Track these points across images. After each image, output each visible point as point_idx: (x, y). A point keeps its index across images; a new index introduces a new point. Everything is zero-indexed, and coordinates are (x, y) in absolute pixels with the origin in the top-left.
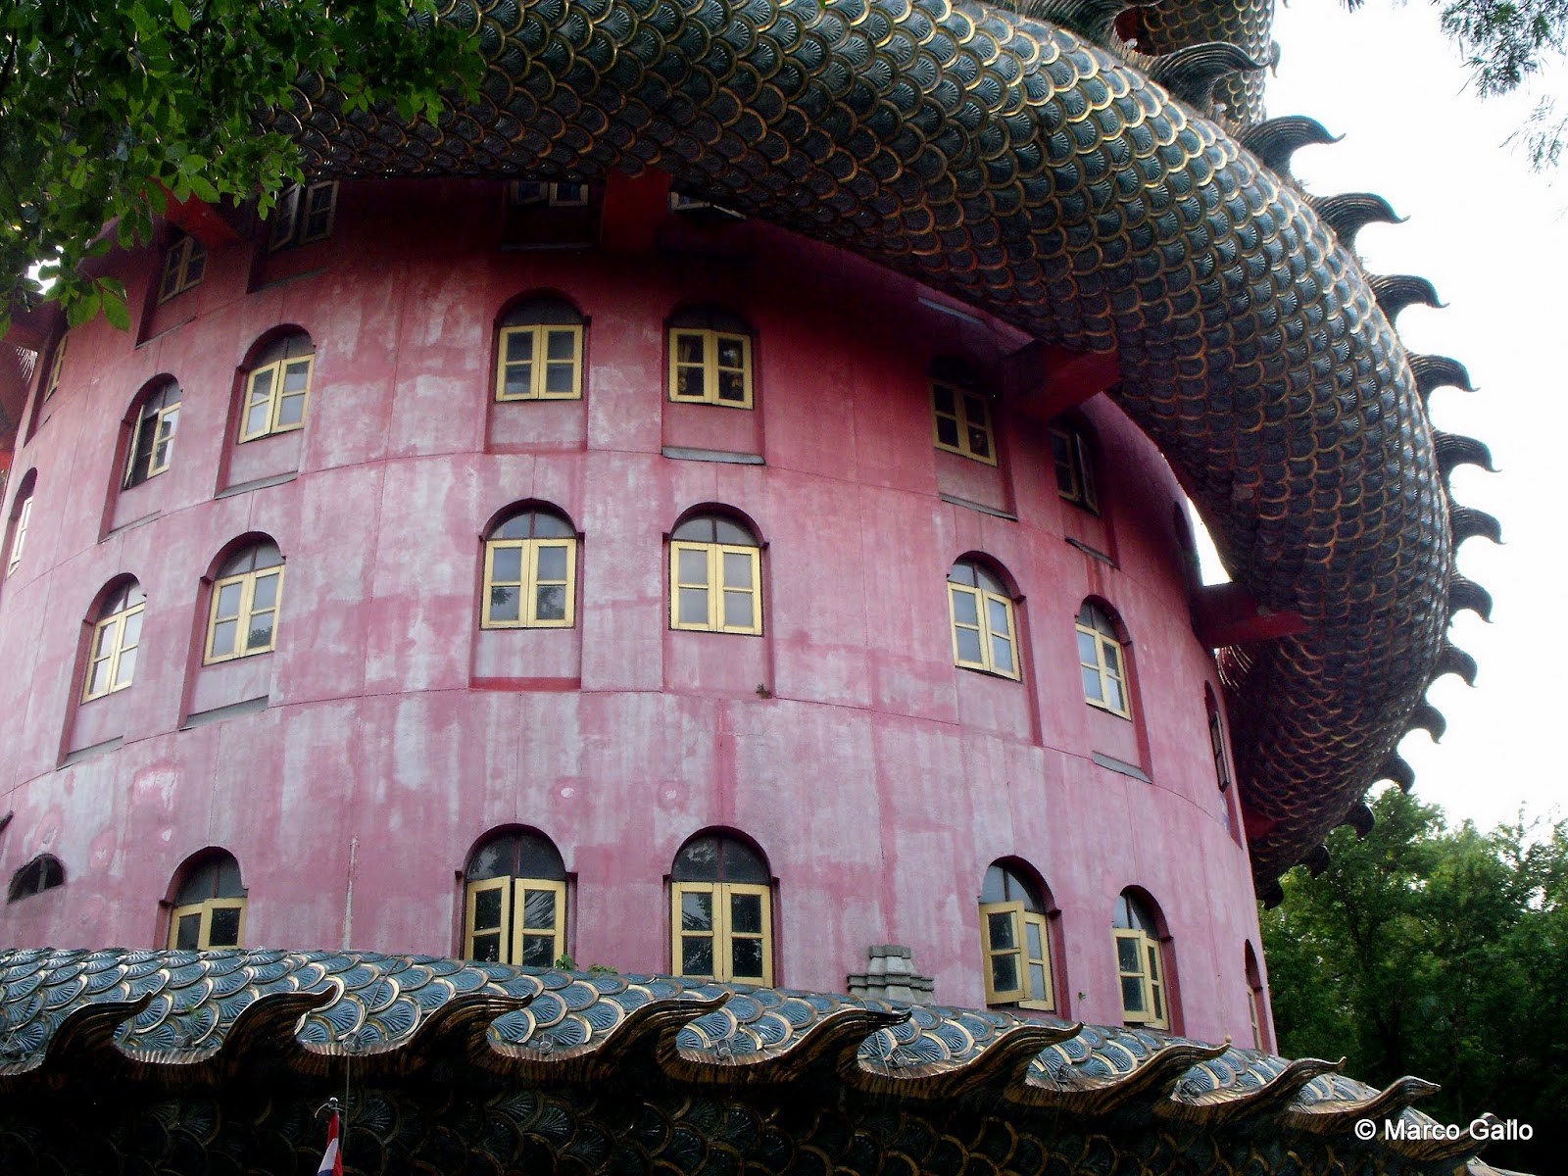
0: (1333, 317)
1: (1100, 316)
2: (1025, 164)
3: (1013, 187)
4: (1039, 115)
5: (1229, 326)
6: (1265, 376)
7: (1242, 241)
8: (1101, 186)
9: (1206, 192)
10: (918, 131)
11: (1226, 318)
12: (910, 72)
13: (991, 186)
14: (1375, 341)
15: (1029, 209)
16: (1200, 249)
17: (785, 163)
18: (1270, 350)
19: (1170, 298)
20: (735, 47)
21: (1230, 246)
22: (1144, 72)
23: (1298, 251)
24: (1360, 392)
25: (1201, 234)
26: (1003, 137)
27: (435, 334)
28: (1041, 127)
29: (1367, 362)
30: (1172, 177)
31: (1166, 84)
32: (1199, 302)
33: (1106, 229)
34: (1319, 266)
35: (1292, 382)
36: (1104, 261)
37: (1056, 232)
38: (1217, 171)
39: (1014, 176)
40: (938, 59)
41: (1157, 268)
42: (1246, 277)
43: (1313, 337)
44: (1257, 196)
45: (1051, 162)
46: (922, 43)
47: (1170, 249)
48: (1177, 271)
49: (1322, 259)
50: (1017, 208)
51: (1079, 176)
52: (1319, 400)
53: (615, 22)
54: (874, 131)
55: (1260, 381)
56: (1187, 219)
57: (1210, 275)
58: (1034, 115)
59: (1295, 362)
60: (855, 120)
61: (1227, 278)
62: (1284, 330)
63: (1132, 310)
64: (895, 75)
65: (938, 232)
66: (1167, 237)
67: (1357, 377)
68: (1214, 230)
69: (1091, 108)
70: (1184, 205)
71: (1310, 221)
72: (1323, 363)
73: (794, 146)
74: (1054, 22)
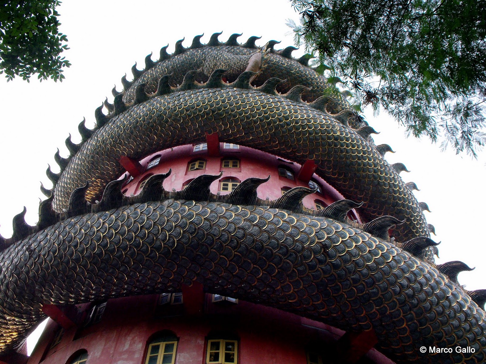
0: (454, 304)
1: (362, 315)
2: (320, 262)
3: (318, 270)
4: (323, 244)
5: (412, 312)
6: (433, 330)
7: (408, 279)
8: (349, 266)
9: (391, 264)
10: (281, 255)
11: (410, 309)
12: (275, 236)
13: (310, 271)
14: (475, 313)
15: (325, 278)
16: (393, 284)
17: (237, 273)
18: (432, 320)
19: (386, 304)
20: (215, 235)
21: (405, 282)
22: (361, 229)
23: (433, 282)
24: (475, 333)
25: (392, 278)
26: (311, 254)
27: (127, 346)
28: (324, 248)
29: (474, 321)
30: (376, 260)
31: (370, 232)
32: (398, 305)
33: (355, 281)
34: (443, 286)
35: (445, 332)
36: (358, 293)
37: (337, 285)
38: (393, 257)
39: (317, 267)
40: (284, 231)
41: (378, 293)
42: (414, 292)
43: (448, 313)
44: (411, 264)
45: (330, 260)
46: (278, 226)
47: (381, 285)
48: (386, 293)
49: (444, 284)
50: (321, 278)
51: (341, 263)
52: (458, 338)
53: (175, 233)
54: (265, 257)
55: (431, 332)
56: (385, 274)
57: (400, 293)
58: (321, 245)
59: (443, 323)
60: (258, 254)
61: (406, 294)
62: (435, 311)
63: (373, 311)
64: (269, 238)
65: (295, 292)
66: (379, 281)
67: (471, 327)
68: (397, 277)
69: (341, 240)
70: (383, 269)
71: (435, 272)
72: (455, 322)
73: (239, 267)
74: (326, 217)
